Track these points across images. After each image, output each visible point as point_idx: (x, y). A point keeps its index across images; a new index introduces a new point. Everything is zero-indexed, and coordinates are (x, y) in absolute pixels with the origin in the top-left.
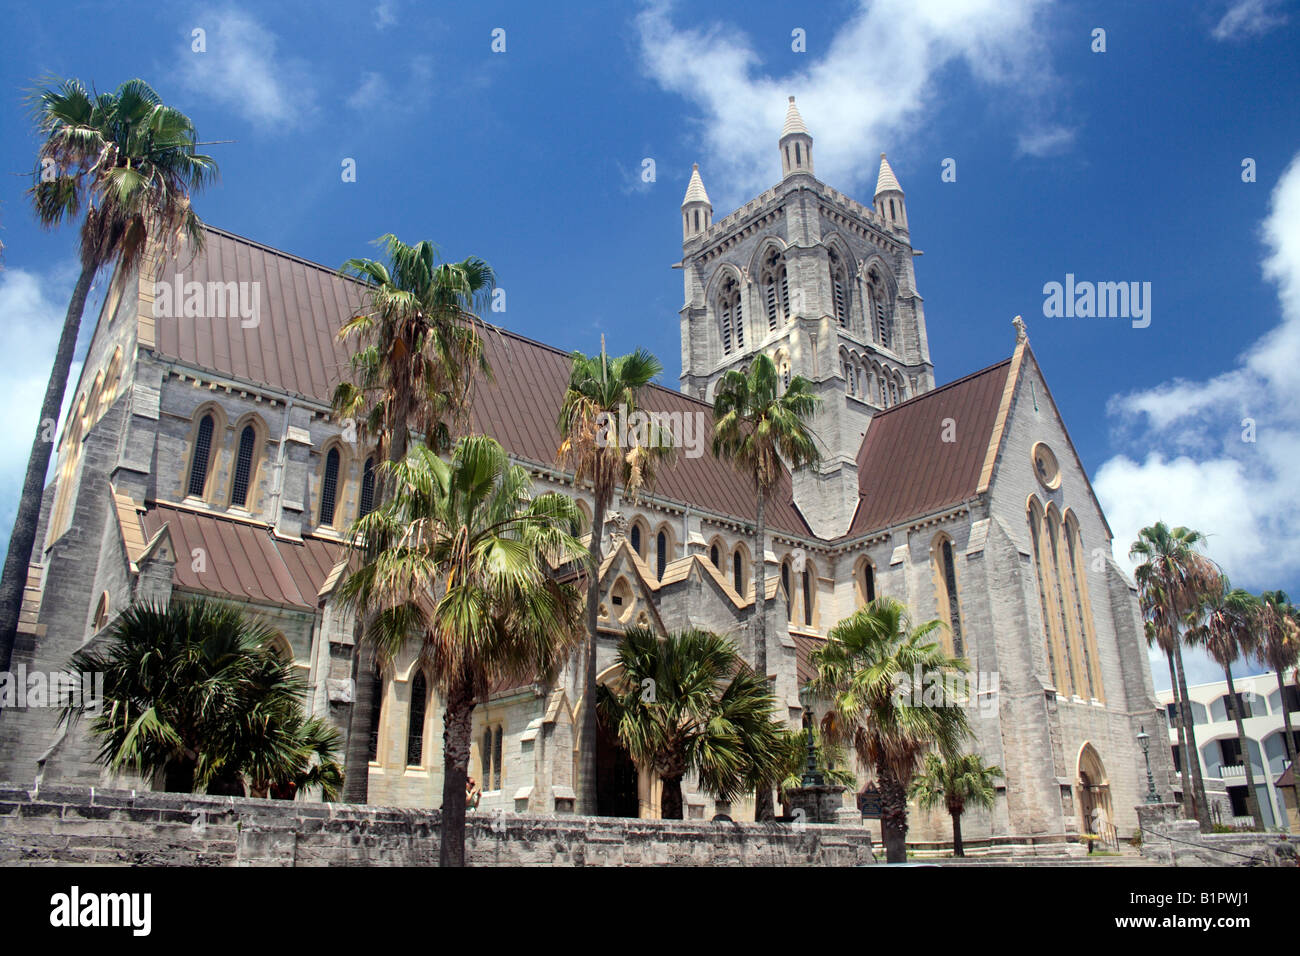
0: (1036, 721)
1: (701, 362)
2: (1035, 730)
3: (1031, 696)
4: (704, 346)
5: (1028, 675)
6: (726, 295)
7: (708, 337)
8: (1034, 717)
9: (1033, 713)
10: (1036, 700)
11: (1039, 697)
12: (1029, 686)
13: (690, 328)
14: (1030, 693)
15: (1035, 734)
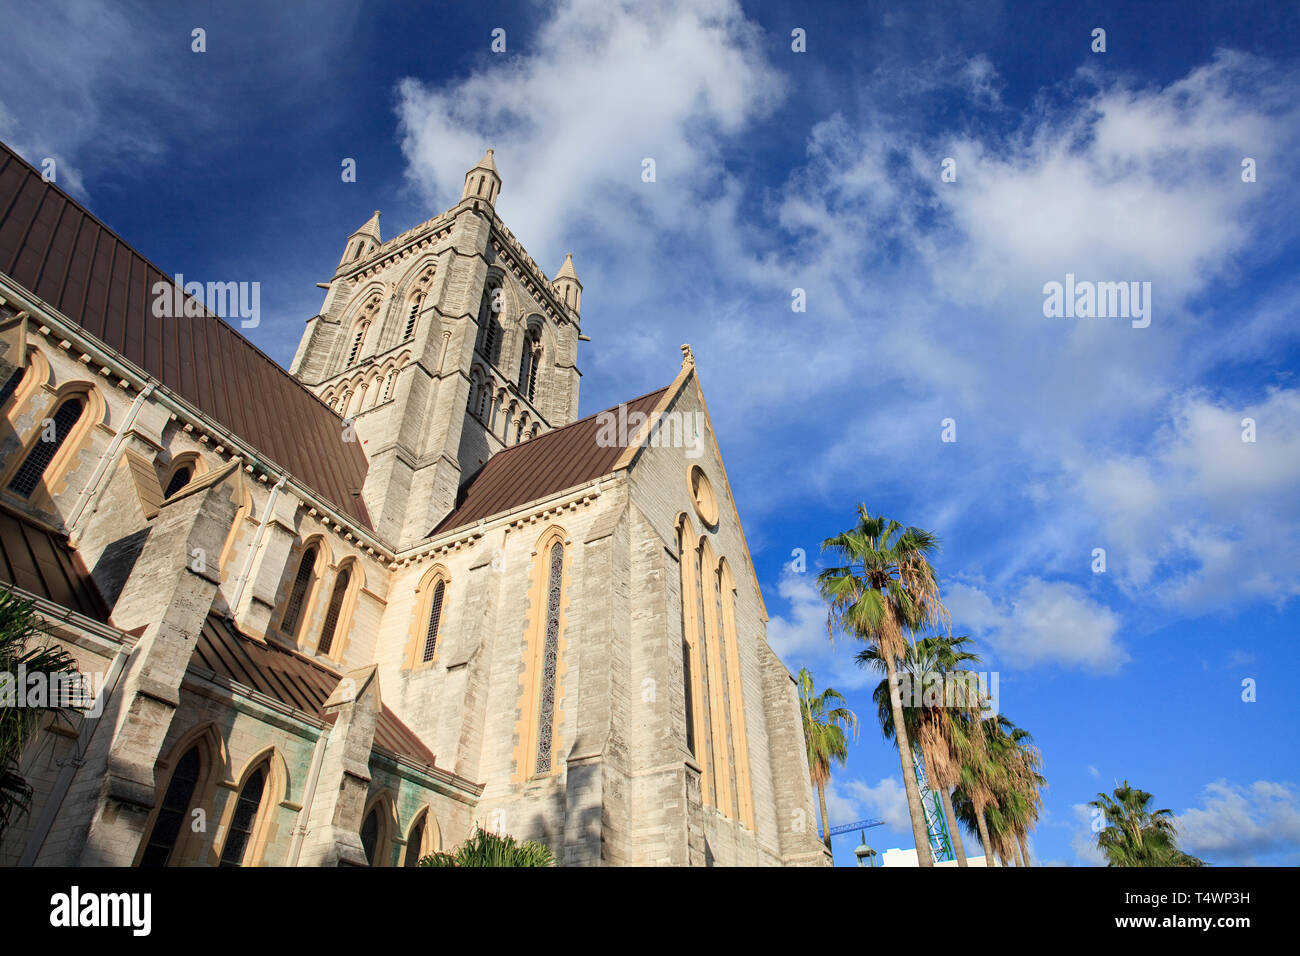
0: (664, 821)
1: (314, 371)
2: (661, 838)
3: (659, 774)
4: (325, 357)
5: (657, 735)
6: (366, 315)
7: (331, 349)
8: (662, 813)
9: (660, 805)
10: (668, 780)
11: (675, 775)
12: (658, 756)
13: (313, 336)
14: (658, 769)
15: (661, 846)
